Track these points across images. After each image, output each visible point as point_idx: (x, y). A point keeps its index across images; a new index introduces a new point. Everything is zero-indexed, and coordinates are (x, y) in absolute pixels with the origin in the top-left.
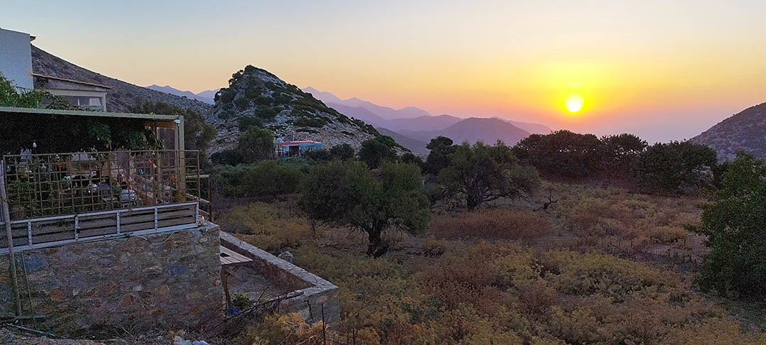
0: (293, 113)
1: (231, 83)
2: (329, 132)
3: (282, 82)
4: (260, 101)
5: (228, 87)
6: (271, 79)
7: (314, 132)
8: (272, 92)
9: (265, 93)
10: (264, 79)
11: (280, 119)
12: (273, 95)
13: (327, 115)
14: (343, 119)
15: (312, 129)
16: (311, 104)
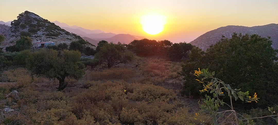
0: (46, 31)
1: (18, 18)
2: (61, 38)
3: (41, 18)
4: (31, 26)
5: (17, 20)
6: (36, 17)
7: (54, 38)
8: (36, 22)
9: (34, 22)
10: (33, 17)
11: (39, 33)
12: (37, 23)
13: (61, 32)
14: (67, 33)
15: (53, 37)
16: (54, 27)
